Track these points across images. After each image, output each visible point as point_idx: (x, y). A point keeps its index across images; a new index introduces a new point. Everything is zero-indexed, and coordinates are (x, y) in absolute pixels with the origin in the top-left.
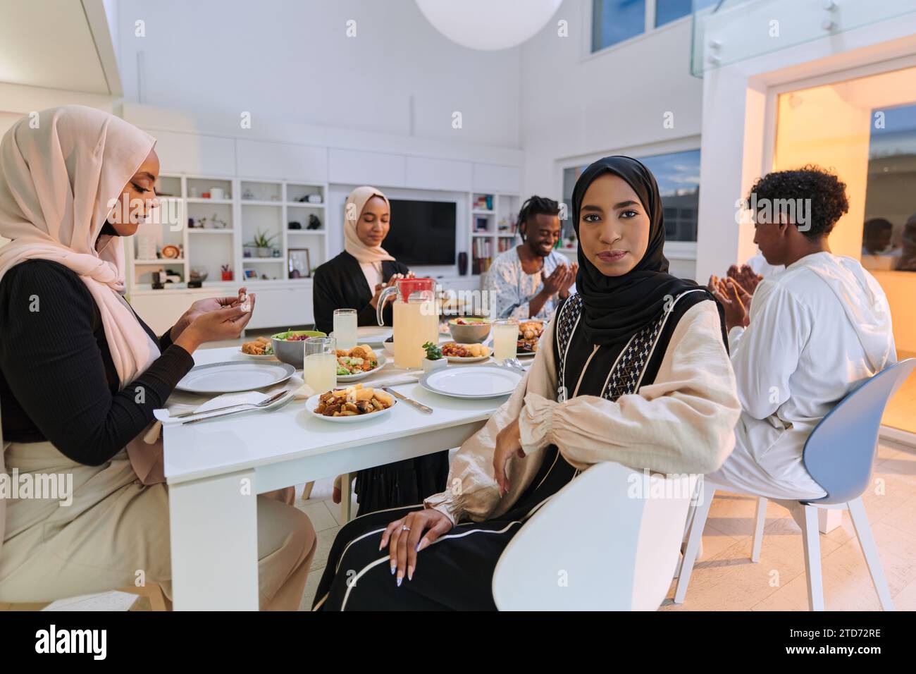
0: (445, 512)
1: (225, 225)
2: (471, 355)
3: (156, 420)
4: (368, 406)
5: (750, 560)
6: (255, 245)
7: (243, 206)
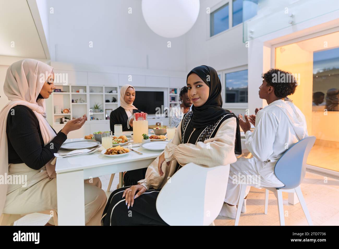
0: (144, 186)
1: (84, 101)
2: (160, 139)
3: (55, 157)
4: (120, 152)
5: (264, 213)
6: (94, 108)
7: (90, 95)
